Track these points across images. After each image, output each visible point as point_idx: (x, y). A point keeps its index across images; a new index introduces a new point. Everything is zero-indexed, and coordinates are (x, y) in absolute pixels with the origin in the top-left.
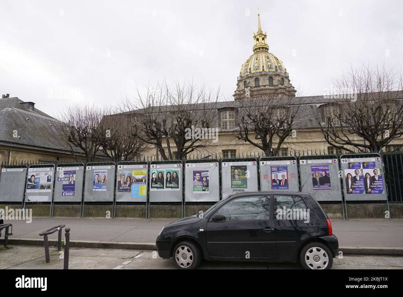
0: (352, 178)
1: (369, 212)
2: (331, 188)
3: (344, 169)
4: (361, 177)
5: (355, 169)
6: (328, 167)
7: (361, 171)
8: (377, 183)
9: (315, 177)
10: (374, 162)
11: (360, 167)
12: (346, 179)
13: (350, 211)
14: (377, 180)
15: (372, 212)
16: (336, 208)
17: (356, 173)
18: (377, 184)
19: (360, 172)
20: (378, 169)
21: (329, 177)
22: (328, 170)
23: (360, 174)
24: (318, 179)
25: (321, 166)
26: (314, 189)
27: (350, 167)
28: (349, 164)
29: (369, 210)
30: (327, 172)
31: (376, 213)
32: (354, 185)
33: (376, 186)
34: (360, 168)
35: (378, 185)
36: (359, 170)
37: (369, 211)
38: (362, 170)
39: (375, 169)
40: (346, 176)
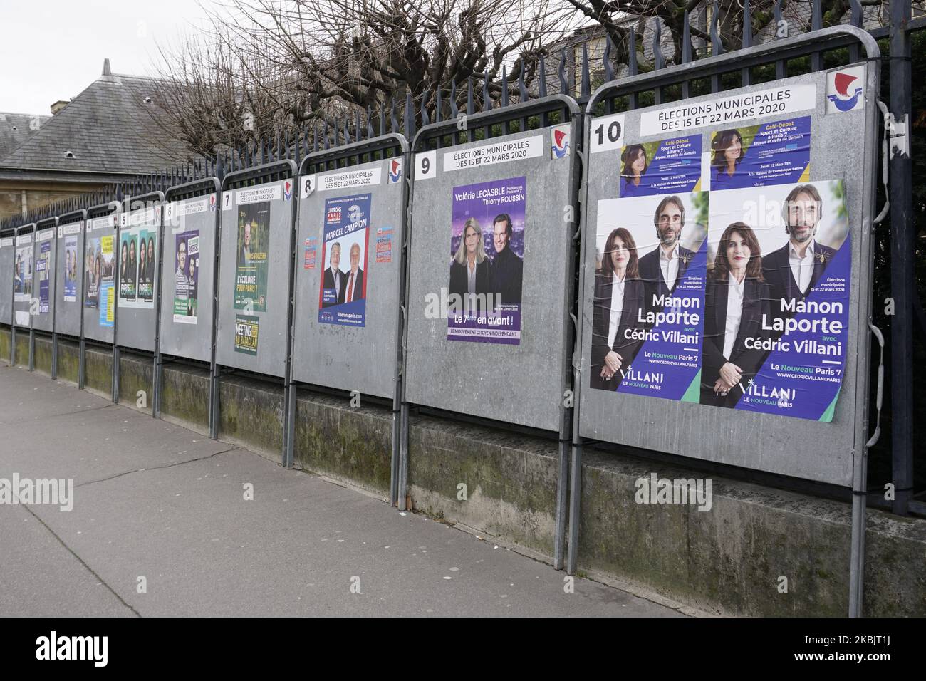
0: (635, 271)
1: (714, 555)
2: (517, 335)
3: (599, 198)
4: (690, 262)
5: (662, 197)
6: (524, 192)
7: (698, 212)
8: (798, 316)
9: (461, 260)
10: (803, 124)
11: (694, 171)
12: (597, 271)
13: (605, 517)
14: (803, 289)
15: (736, 558)
16: (536, 479)
17: (663, 224)
18: (798, 325)
19: (692, 214)
20: (823, 187)
21: (520, 262)
22: (520, 208)
23: (687, 237)
24: (472, 272)
25: (491, 185)
26: (451, 338)
27: (629, 180)
28: (631, 153)
29: (718, 537)
30: (517, 225)
31: (759, 572)
32: (637, 327)
33: (782, 346)
34: (690, 188)
35: (798, 336)
36: (684, 197)
37: (714, 545)
38: (705, 196)
39: (802, 183)
40: (602, 251)
